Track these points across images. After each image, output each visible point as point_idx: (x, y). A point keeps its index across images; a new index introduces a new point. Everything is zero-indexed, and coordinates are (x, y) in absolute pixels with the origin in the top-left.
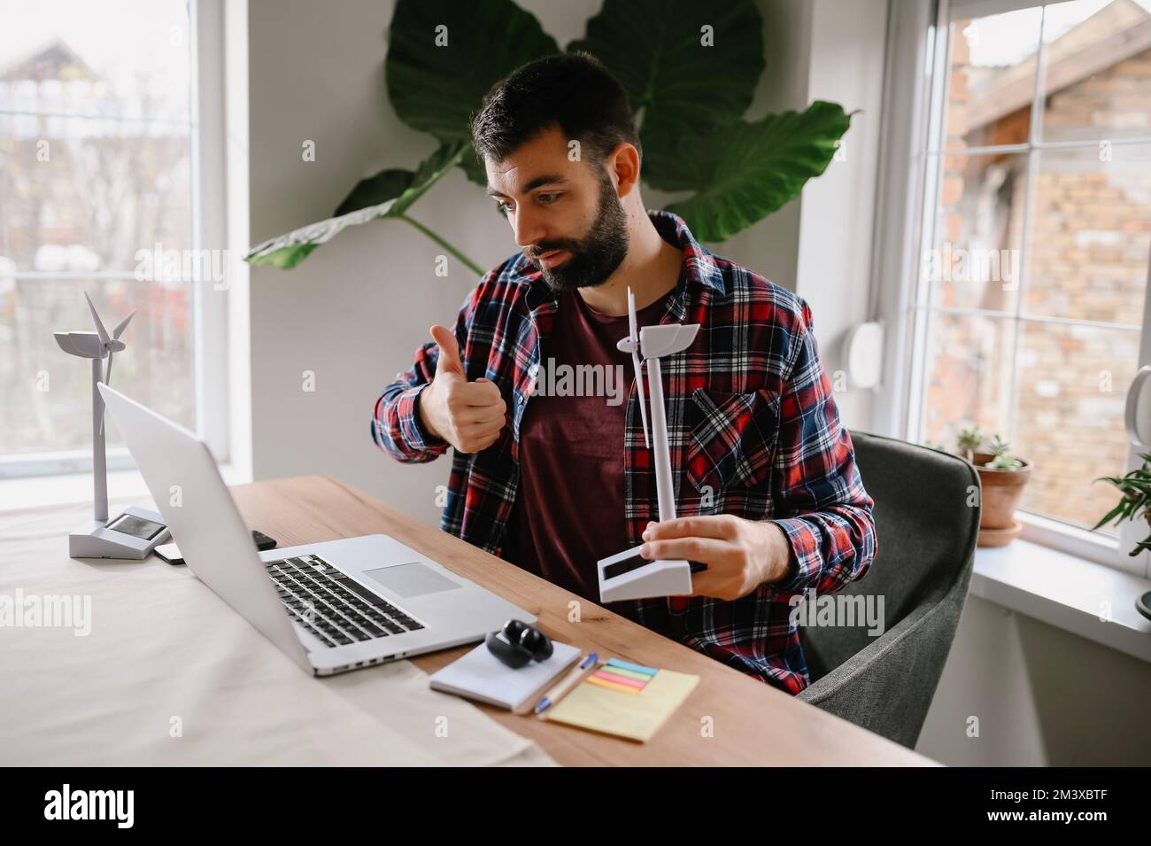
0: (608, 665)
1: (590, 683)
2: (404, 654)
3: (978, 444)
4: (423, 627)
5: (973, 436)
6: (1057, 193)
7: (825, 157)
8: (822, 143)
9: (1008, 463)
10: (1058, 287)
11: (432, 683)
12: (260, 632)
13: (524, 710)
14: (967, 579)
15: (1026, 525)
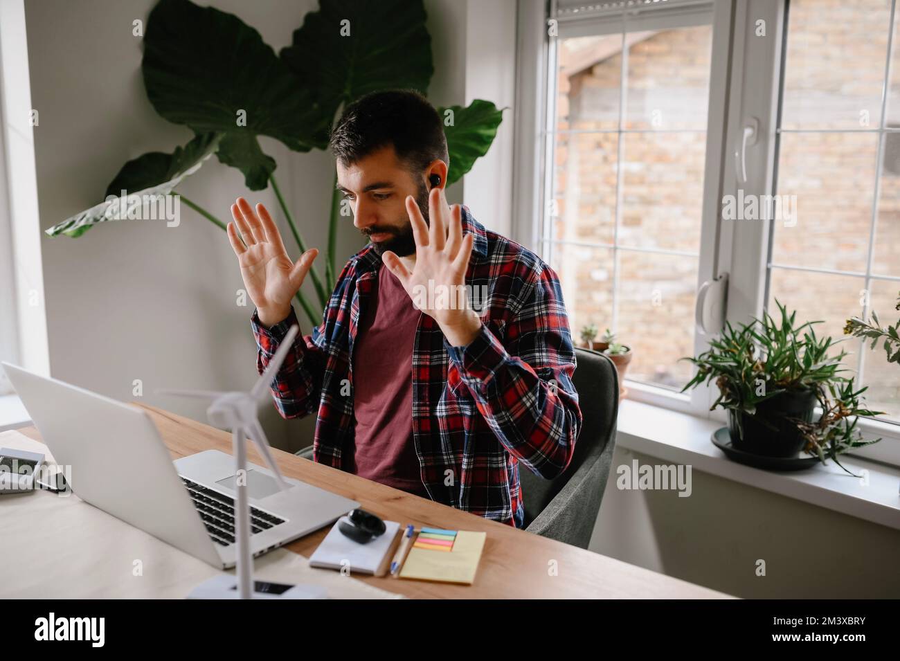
0: (423, 532)
1: (417, 547)
2: (281, 543)
3: (595, 336)
4: (283, 521)
5: (591, 331)
6: (599, 136)
7: (486, 142)
8: (484, 132)
9: (618, 349)
10: (602, 202)
11: (313, 562)
12: (161, 540)
13: (381, 573)
14: (614, 437)
15: (630, 389)
